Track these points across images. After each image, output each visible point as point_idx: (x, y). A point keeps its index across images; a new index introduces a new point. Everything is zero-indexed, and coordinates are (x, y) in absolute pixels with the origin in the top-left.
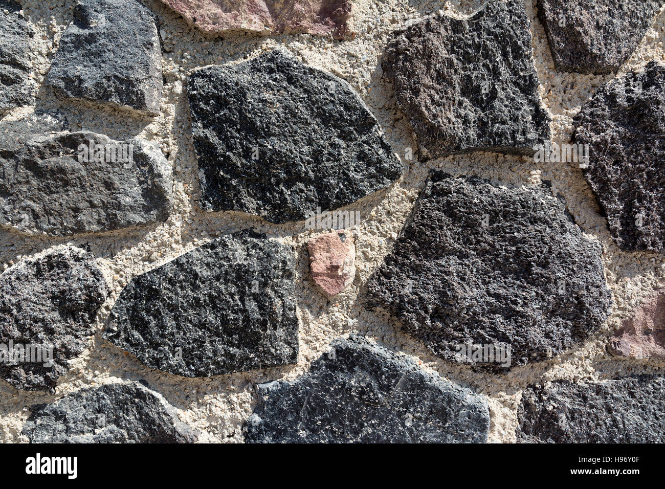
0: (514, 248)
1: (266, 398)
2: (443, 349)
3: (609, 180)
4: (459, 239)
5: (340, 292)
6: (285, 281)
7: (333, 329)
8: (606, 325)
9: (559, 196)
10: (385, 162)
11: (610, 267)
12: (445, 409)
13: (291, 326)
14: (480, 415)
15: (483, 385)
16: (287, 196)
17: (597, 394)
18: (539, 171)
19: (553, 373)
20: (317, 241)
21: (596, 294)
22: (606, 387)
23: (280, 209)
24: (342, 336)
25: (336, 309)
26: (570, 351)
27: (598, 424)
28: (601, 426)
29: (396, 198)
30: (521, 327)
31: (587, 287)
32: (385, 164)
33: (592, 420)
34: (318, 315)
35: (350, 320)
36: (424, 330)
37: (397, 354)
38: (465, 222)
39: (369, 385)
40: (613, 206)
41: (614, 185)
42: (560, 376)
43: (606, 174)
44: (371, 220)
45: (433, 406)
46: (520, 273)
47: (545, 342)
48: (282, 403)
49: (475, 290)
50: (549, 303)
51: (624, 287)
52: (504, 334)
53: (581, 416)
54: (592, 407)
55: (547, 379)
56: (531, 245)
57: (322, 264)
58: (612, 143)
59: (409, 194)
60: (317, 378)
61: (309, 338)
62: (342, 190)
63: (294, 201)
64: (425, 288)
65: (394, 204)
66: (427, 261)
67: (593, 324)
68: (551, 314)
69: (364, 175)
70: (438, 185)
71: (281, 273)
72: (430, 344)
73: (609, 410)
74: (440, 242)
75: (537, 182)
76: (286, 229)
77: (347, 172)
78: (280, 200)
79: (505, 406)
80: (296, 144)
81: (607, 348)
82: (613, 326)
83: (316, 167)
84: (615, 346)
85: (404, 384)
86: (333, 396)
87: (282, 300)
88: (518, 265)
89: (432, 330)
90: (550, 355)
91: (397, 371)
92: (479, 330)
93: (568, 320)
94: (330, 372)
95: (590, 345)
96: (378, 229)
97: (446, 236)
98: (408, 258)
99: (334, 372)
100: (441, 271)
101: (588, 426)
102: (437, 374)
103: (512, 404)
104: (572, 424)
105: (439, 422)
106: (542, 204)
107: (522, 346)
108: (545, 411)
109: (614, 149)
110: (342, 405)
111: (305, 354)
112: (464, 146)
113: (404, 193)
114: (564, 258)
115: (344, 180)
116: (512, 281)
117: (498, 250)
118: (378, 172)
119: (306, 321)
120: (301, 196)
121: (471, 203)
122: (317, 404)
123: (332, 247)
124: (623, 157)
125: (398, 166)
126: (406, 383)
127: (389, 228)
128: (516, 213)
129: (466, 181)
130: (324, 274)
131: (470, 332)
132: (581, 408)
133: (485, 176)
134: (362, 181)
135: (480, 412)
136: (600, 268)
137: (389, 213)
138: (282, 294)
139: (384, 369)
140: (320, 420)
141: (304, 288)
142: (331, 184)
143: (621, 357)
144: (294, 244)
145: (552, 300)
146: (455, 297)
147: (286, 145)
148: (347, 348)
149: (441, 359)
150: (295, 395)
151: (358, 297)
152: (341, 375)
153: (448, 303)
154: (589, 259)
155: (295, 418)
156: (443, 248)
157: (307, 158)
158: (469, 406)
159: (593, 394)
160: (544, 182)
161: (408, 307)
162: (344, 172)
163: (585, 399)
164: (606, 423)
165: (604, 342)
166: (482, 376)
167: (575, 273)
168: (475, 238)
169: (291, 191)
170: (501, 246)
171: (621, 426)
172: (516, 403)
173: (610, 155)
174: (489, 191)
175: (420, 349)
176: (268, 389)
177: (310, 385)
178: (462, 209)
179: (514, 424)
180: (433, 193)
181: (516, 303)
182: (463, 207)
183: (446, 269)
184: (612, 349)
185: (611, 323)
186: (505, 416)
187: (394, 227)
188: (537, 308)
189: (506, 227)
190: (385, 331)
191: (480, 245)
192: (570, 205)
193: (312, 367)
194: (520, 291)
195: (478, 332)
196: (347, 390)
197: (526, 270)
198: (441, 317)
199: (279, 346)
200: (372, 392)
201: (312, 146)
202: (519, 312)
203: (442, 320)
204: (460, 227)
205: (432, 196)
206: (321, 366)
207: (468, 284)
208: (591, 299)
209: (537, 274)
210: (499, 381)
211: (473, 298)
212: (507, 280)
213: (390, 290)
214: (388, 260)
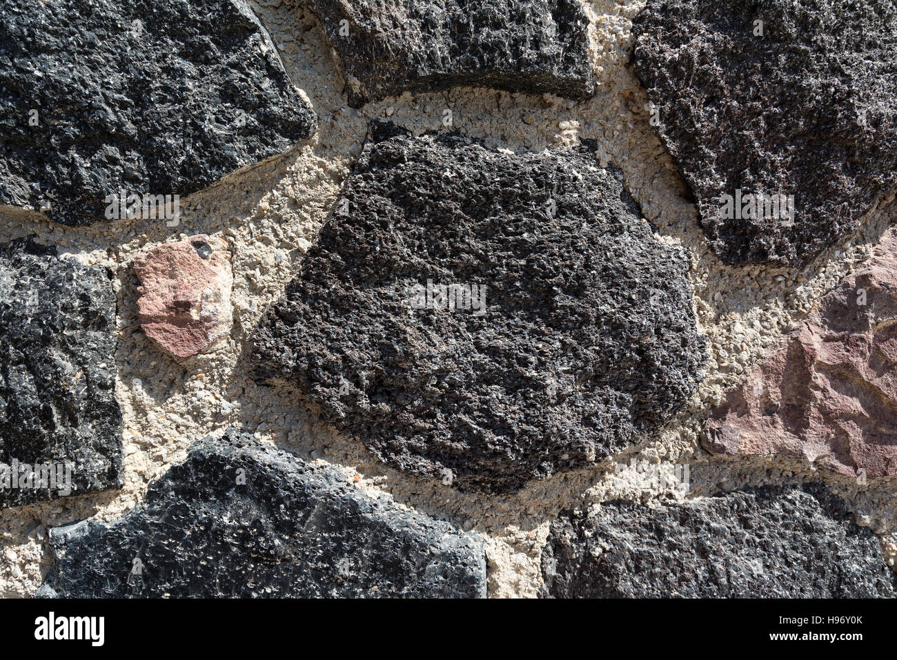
0: (523, 262)
1: (61, 554)
2: (398, 452)
3: (697, 133)
4: (420, 247)
5: (200, 352)
6: (92, 334)
7: (196, 421)
8: (698, 400)
9: (612, 168)
10: (276, 104)
11: (704, 294)
12: (400, 561)
13: (108, 419)
14: (463, 570)
15: (477, 515)
16: (83, 172)
17: (682, 524)
18: (576, 123)
19: (604, 488)
20: (149, 257)
21: (675, 342)
22: (698, 511)
23: (74, 196)
24: (211, 433)
25: (198, 384)
26: (633, 449)
27: (683, 579)
28: (688, 581)
29: (305, 175)
30: (534, 406)
31: (658, 331)
32: (275, 108)
33: (673, 571)
34: (162, 396)
35: (225, 403)
36: (359, 418)
37: (312, 464)
38: (430, 215)
39: (256, 523)
40: (708, 182)
41: (709, 144)
42: (615, 493)
43: (692, 123)
44: (263, 217)
45: (378, 557)
46: (536, 307)
47: (582, 433)
48: (91, 562)
49: (454, 341)
50: (587, 361)
51: (729, 330)
52: (503, 421)
53: (653, 565)
54: (672, 547)
55: (594, 500)
56: (552, 254)
57: (160, 301)
58: (702, 63)
59: (332, 166)
60: (159, 513)
61: (147, 439)
62: (190, 157)
63: (96, 180)
64: (354, 340)
65: (303, 187)
66: (361, 290)
67: (672, 398)
68: (594, 380)
69: (234, 128)
70: (380, 147)
71: (80, 319)
72: (373, 444)
73: (703, 552)
74: (381, 253)
75: (572, 142)
76: (94, 236)
77: (199, 123)
78: (71, 179)
79: (518, 550)
80: (94, 69)
81: (699, 440)
82: (709, 401)
83: (140, 114)
84: (713, 437)
85: (322, 519)
86: (191, 546)
87: (84, 369)
88: (532, 292)
89: (374, 418)
90: (592, 457)
91: (307, 496)
92: (461, 416)
93: (626, 391)
94: (183, 502)
95: (670, 437)
96: (276, 235)
97: (394, 242)
98: (325, 285)
99: (190, 501)
100: (385, 308)
101: (666, 582)
102: (388, 496)
103: (532, 547)
104: (637, 579)
105: (389, 586)
106: (575, 179)
107: (538, 442)
108: (588, 557)
109: (705, 73)
110: (208, 561)
111: (140, 469)
112: (424, 71)
113: (321, 165)
114: (614, 277)
115: (196, 138)
116: (520, 323)
117: (494, 266)
118: (261, 122)
119: (139, 409)
120: (113, 171)
121: (439, 177)
122: (161, 562)
123: (179, 267)
124: (722, 89)
125: (301, 111)
126: (326, 516)
127: (296, 232)
128: (525, 197)
129: (435, 141)
130: (162, 319)
131: (446, 419)
132: (653, 550)
133: (473, 131)
134: (230, 139)
135: (465, 565)
136: (683, 296)
137: (295, 204)
138: (85, 359)
139: (283, 493)
140: (168, 591)
141: (134, 346)
142: (169, 147)
143: (725, 456)
144: (111, 263)
145: (591, 355)
146: (408, 355)
147: (71, 70)
148: (214, 457)
149: (394, 471)
150: (116, 546)
151: (239, 362)
152: (204, 507)
153: (397, 367)
154: (660, 280)
155: (119, 588)
156: (390, 264)
157: (116, 96)
158: (443, 554)
159: (675, 524)
160: (584, 142)
161: (324, 375)
162: (193, 124)
163: (660, 533)
164: (696, 576)
165: (694, 430)
166: (474, 498)
167: (634, 305)
168: (450, 244)
169: (92, 162)
170: (500, 258)
171: (724, 580)
172: (536, 545)
173: (699, 85)
174: (477, 156)
175: (356, 452)
176: (65, 536)
177: (144, 526)
178: (421, 190)
179: (535, 581)
180: (372, 163)
181: (524, 363)
182: (425, 186)
183: (394, 304)
184: (708, 442)
185: (706, 395)
186: (518, 568)
187: (306, 230)
188: (565, 372)
189: (508, 223)
190: (290, 423)
191: (460, 258)
192: (633, 184)
193: (149, 492)
194: (534, 340)
195: (460, 419)
196: (215, 532)
197: (546, 302)
198: (389, 393)
199: (82, 456)
200: (263, 535)
201: (128, 72)
202: (530, 379)
203: (389, 397)
204: (422, 224)
205: (369, 168)
206: (167, 491)
207: (438, 330)
208: (665, 353)
209: (563, 307)
210: (505, 506)
211: (446, 356)
212: (511, 322)
213: (292, 346)
214: (291, 289)
